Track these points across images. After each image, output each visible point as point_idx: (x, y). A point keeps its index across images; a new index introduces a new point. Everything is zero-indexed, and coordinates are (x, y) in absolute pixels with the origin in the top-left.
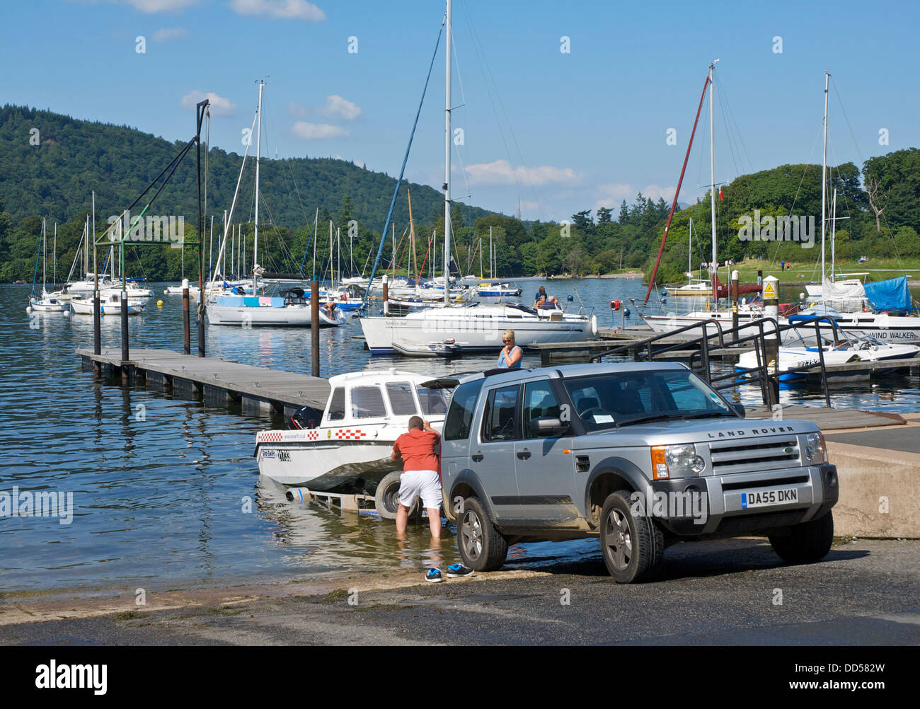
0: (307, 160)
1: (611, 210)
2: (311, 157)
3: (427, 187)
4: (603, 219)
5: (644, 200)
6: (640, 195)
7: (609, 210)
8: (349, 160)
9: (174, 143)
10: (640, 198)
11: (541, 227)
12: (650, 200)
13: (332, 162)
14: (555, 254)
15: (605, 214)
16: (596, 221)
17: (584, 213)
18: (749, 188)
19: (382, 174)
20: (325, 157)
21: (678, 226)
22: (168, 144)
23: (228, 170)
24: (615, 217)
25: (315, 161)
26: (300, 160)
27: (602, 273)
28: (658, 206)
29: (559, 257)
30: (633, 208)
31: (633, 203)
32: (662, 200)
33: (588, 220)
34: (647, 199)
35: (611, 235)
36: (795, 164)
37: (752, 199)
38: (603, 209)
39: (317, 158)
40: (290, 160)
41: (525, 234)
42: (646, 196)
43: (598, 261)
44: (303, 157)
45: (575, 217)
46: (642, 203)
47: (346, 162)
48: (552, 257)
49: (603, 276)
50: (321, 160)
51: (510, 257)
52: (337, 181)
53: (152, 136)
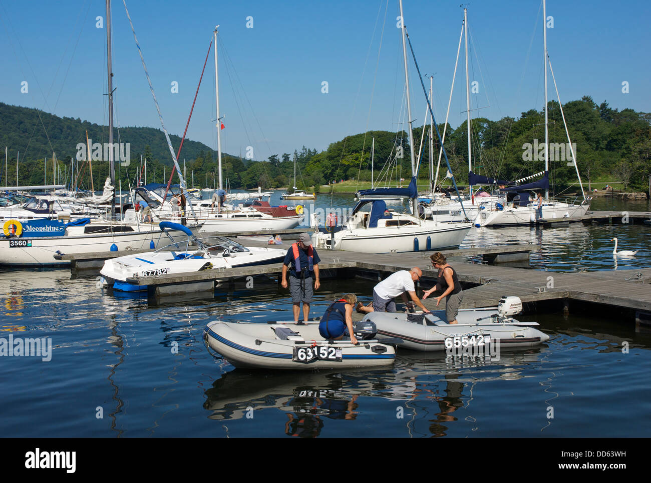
0: (135, 128)
1: (290, 155)
2: (138, 126)
3: (199, 143)
4: (285, 159)
5: (306, 150)
6: (304, 147)
7: (288, 155)
8: (158, 128)
9: (62, 118)
10: (304, 148)
11: (252, 163)
12: (309, 150)
13: (148, 129)
14: (254, 177)
15: (286, 157)
16: (281, 160)
17: (274, 156)
18: (351, 142)
19: (175, 135)
20: (145, 126)
21: (315, 162)
22: (59, 119)
23: (92, 133)
24: (291, 159)
25: (140, 128)
26: (132, 128)
27: (278, 187)
28: (313, 152)
29: (256, 178)
30: (300, 154)
31: (300, 151)
32: (315, 150)
33: (276, 159)
34: (308, 149)
35: (288, 167)
36: (375, 130)
37: (354, 148)
38: (285, 154)
39: (141, 127)
40: (126, 128)
41: (243, 167)
42: (307, 147)
43: (275, 181)
44: (134, 126)
45: (270, 158)
46: (305, 151)
47: (156, 129)
48: (252, 178)
49: (278, 189)
50: (143, 128)
51: (235, 179)
52: (151, 139)
53: (50, 114)
